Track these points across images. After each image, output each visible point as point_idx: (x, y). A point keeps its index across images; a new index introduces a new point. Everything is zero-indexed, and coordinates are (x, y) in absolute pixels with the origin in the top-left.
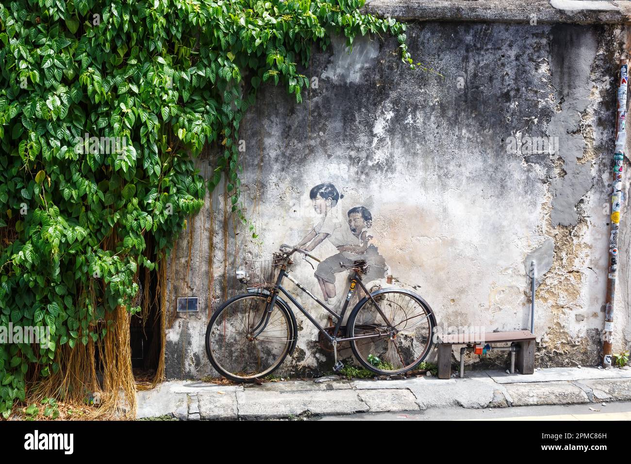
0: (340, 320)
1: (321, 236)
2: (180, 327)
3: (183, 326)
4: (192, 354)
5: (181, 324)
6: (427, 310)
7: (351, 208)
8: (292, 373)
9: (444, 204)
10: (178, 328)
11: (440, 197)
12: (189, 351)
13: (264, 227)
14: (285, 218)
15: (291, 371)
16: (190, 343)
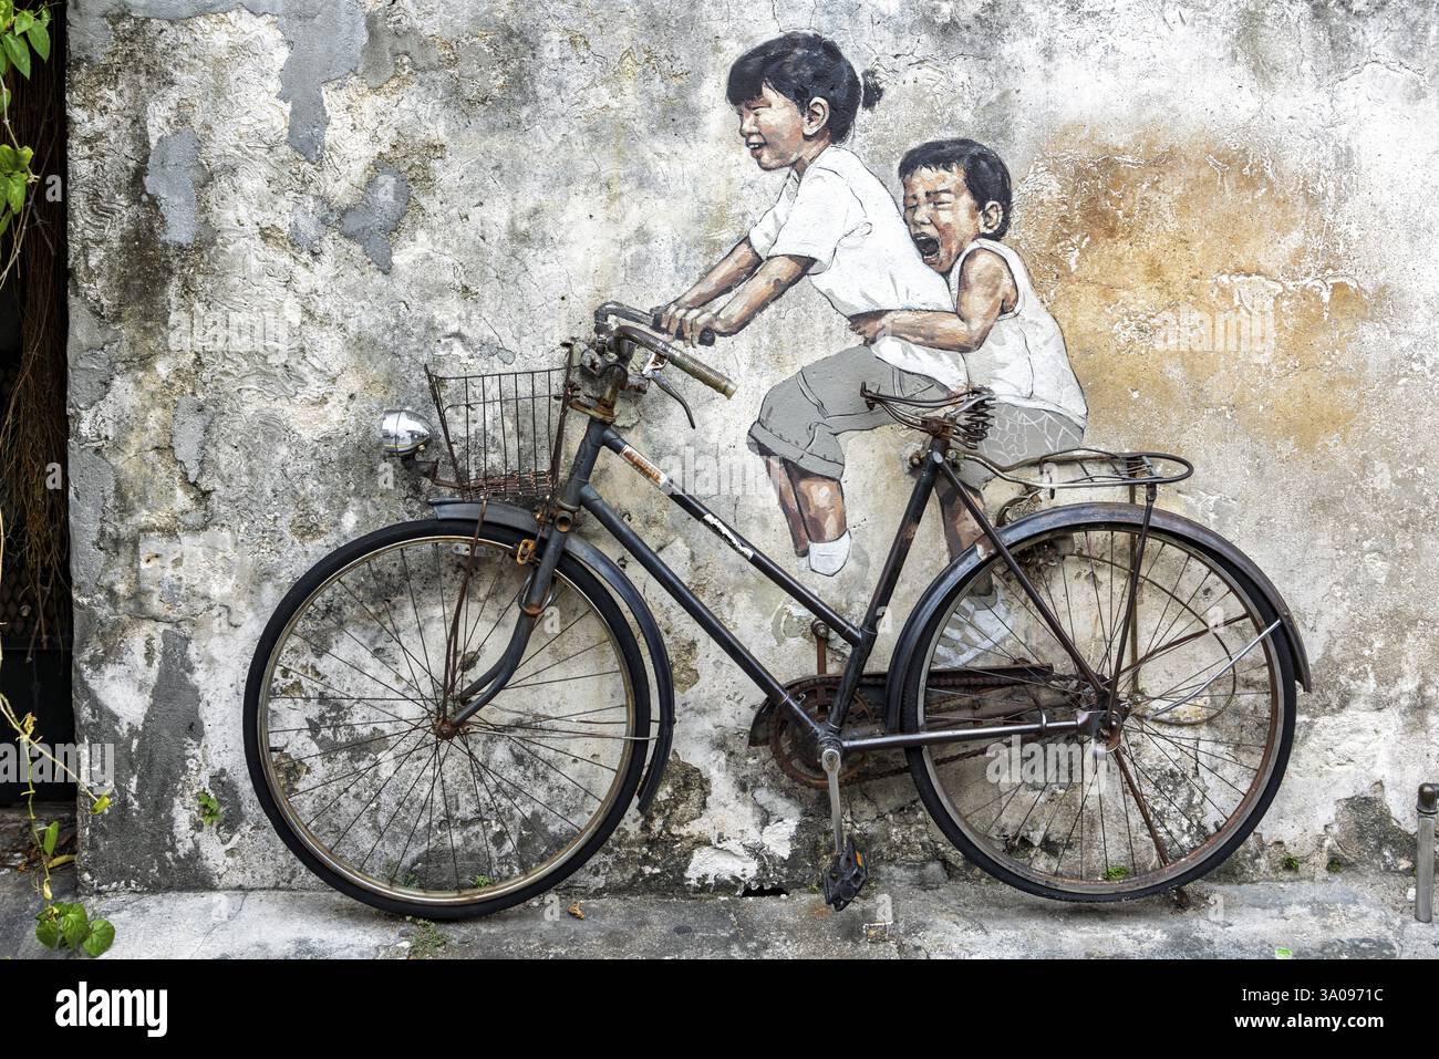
0: (863, 644)
1: (779, 269)
2: (149, 656)
3: (164, 654)
4: (205, 777)
5: (158, 644)
6: (1262, 602)
7: (914, 144)
8: (648, 870)
9: (1344, 130)
10: (142, 661)
11: (1322, 97)
12: (191, 764)
13: (523, 226)
14: (616, 189)
15: (646, 860)
16: (195, 729)
